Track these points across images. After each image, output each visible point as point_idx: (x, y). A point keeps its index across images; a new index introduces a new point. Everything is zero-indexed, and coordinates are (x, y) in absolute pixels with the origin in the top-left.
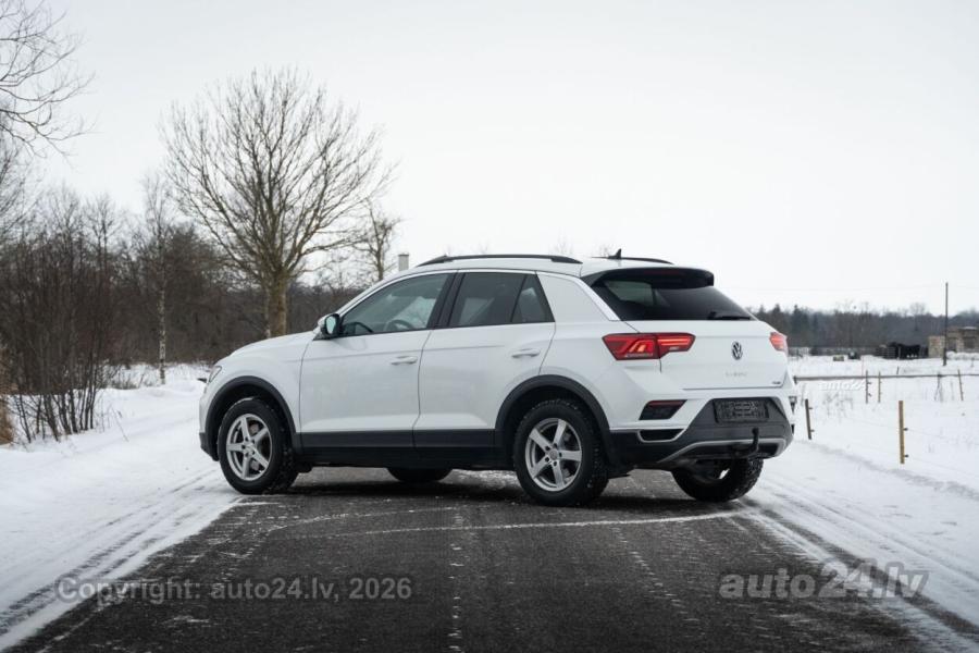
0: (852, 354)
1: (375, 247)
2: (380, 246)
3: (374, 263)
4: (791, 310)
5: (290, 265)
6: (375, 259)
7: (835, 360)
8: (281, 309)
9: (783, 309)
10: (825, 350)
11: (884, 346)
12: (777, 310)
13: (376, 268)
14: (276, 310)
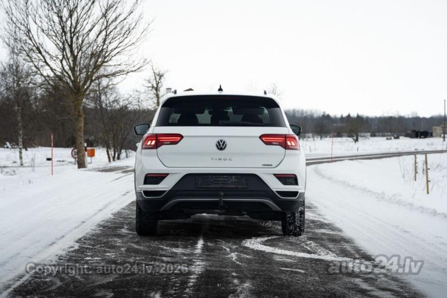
0: (396, 136)
1: (155, 86)
2: (157, 84)
3: (154, 94)
4: (355, 116)
5: (85, 87)
6: (155, 92)
7: (387, 139)
8: (80, 116)
9: (352, 115)
10: (377, 134)
11: (410, 132)
12: (349, 116)
13: (155, 96)
14: (77, 117)
